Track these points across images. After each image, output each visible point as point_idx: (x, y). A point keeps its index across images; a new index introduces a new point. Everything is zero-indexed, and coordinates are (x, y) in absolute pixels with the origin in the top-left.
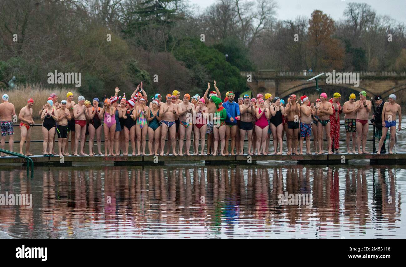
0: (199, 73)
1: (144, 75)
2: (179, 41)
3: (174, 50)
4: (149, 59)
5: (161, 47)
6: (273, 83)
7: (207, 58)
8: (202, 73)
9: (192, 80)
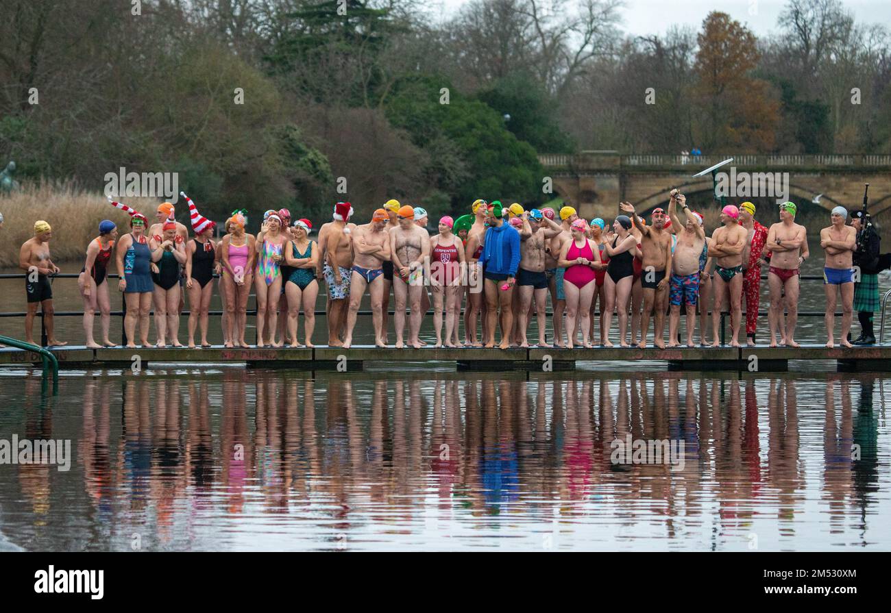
0: (443, 157)
1: (316, 160)
2: (397, 82)
3: (385, 102)
4: (327, 125)
5: (355, 97)
6: (614, 182)
7: (461, 124)
8: (451, 158)
9: (427, 173)
